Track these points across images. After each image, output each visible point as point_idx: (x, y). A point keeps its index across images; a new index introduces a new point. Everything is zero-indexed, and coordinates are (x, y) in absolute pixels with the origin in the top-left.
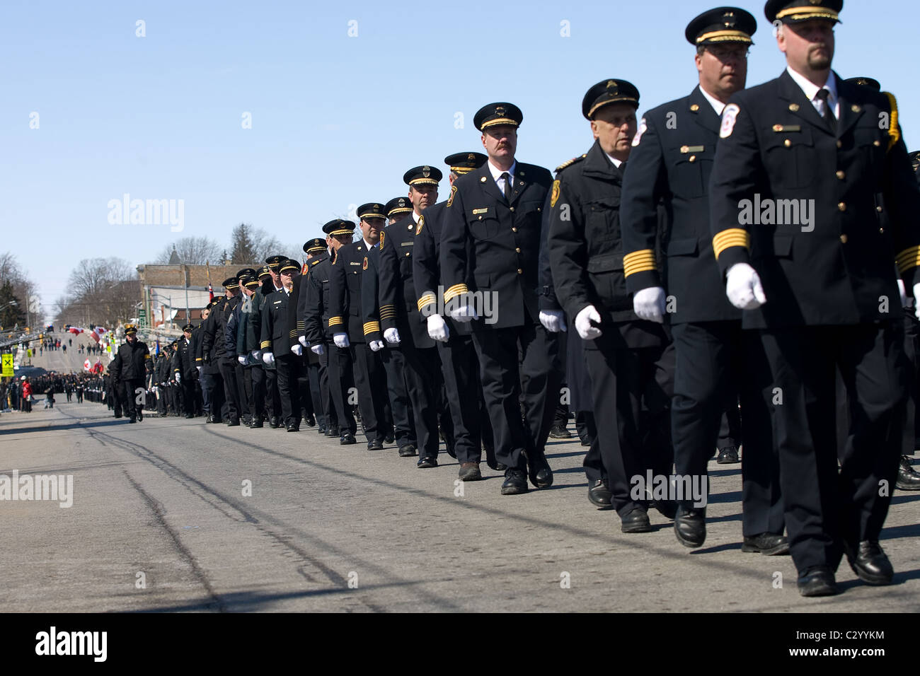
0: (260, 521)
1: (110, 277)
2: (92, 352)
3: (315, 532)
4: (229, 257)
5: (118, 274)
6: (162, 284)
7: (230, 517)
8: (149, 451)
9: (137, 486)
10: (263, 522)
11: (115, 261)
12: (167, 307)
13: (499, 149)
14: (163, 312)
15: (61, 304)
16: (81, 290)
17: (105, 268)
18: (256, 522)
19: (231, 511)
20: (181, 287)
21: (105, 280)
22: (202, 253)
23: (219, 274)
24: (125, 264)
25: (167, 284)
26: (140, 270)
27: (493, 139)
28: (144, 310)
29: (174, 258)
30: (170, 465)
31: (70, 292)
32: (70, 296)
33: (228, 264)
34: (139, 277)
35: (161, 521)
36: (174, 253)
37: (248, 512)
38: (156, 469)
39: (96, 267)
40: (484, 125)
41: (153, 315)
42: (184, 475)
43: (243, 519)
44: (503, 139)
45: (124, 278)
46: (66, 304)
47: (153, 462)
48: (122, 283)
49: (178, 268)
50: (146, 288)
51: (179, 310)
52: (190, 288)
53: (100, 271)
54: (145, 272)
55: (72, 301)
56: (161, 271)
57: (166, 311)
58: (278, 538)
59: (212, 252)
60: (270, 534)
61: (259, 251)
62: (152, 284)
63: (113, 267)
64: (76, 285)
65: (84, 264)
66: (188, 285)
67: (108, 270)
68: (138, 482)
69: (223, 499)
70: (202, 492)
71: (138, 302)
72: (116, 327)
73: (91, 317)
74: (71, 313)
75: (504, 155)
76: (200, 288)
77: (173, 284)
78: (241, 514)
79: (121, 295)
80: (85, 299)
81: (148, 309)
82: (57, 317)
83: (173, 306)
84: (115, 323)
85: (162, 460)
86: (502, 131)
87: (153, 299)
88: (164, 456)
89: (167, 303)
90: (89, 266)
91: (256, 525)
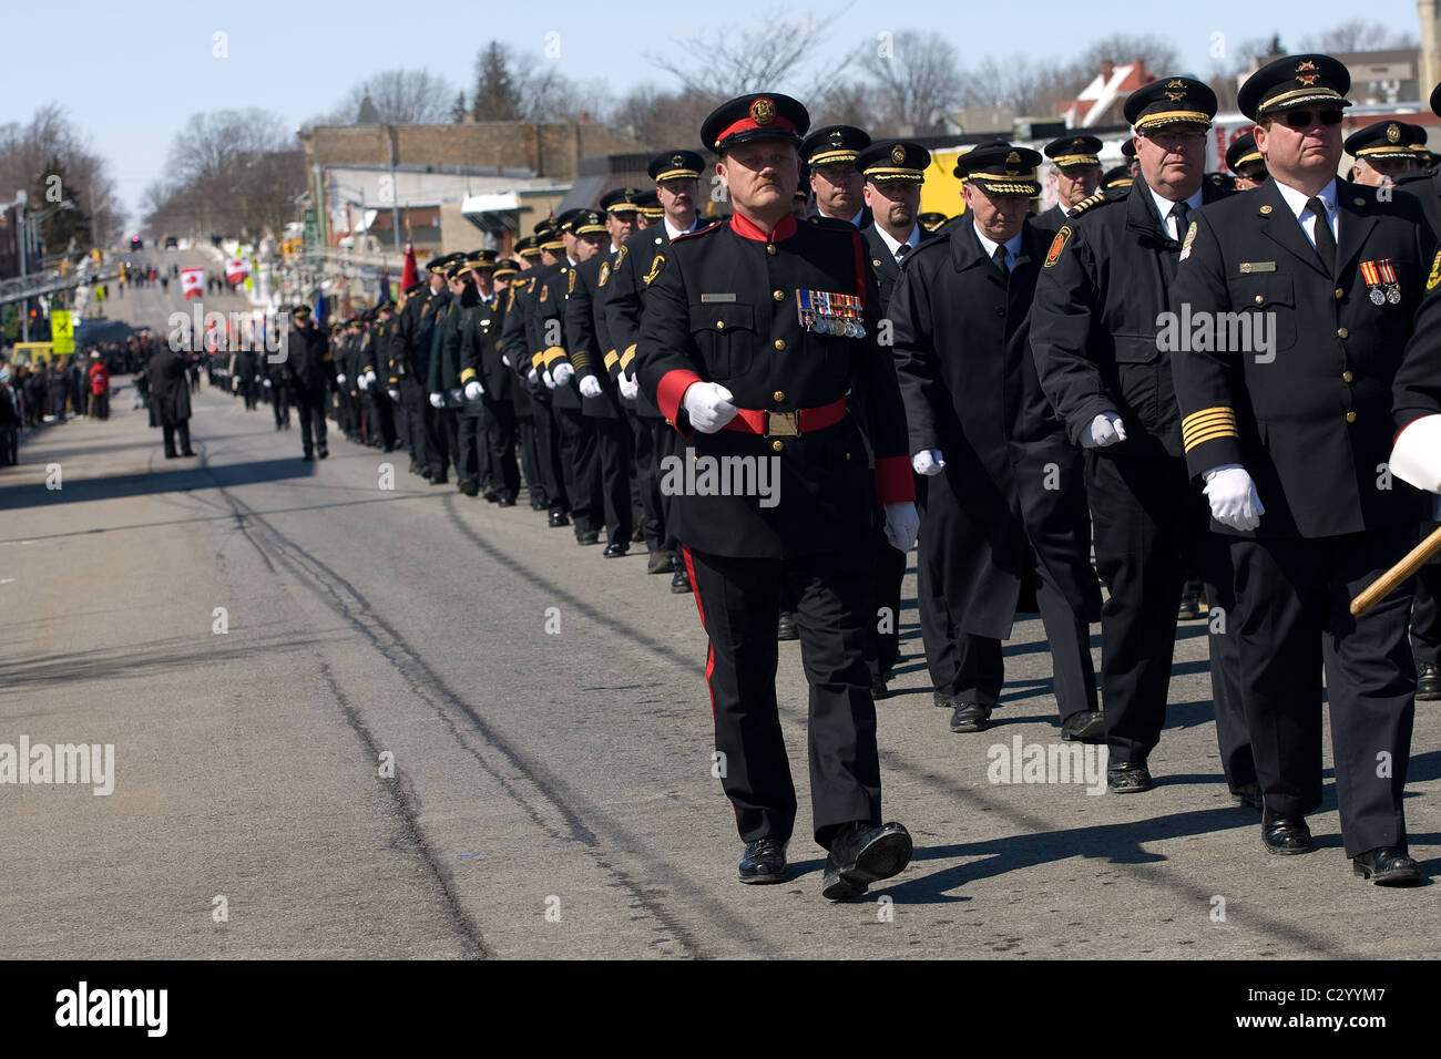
0: (599, 837)
1: (248, 145)
2: (215, 286)
3: (708, 876)
4: (469, 105)
5: (261, 139)
6: (347, 161)
7: (541, 823)
8: (360, 598)
9: (354, 718)
10: (606, 843)
11: (256, 115)
12: (357, 205)
13: (678, 205)
14: (349, 214)
15: (154, 194)
16: (191, 171)
17: (237, 129)
18: (591, 840)
19: (543, 806)
20: (382, 166)
21: (237, 151)
22: (420, 100)
23: (453, 139)
24: (275, 120)
25: (355, 162)
26: (303, 135)
27: (669, 193)
28: (313, 211)
29: (367, 112)
30: (407, 650)
31: (172, 173)
32: (172, 180)
33: (469, 120)
34: (301, 146)
35: (414, 834)
36: (367, 100)
37: (574, 807)
38: (381, 661)
39: (221, 127)
40: (659, 177)
41: (331, 222)
42: (437, 683)
43: (565, 831)
44: (682, 195)
45: (275, 147)
46: (165, 195)
47: (375, 639)
48: (270, 156)
49: (373, 129)
50: (316, 169)
51: (382, 212)
52: (399, 166)
53: (229, 135)
54: (313, 140)
55: (178, 192)
56: (344, 136)
57: (356, 212)
58: (639, 893)
59: (438, 97)
60: (623, 879)
61: (526, 94)
62: (329, 161)
63: (253, 127)
64: (184, 160)
65: (197, 121)
66: (396, 162)
67: (243, 131)
68: (353, 702)
69: (523, 768)
70: (476, 741)
71: (301, 192)
72: (259, 239)
73: (214, 220)
74: (172, 215)
75: (683, 212)
76: (418, 167)
77: (367, 161)
78: (560, 815)
79: (268, 178)
80: (199, 186)
81: (320, 209)
82: (148, 220)
83: (369, 204)
84: (257, 234)
85: (391, 631)
86: (680, 184)
87: (329, 192)
88: (394, 620)
89: (356, 198)
90: (207, 125)
91: (593, 850)
